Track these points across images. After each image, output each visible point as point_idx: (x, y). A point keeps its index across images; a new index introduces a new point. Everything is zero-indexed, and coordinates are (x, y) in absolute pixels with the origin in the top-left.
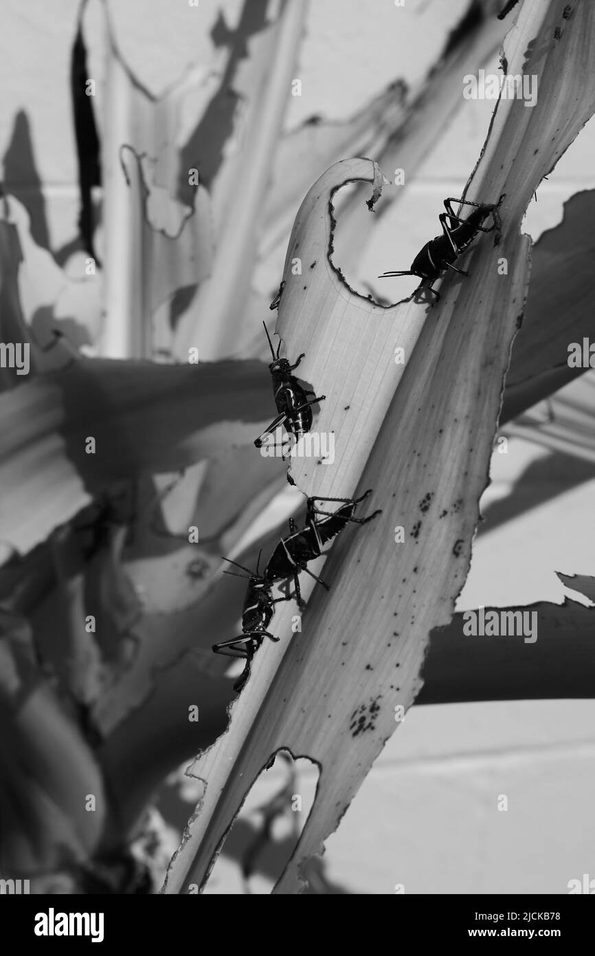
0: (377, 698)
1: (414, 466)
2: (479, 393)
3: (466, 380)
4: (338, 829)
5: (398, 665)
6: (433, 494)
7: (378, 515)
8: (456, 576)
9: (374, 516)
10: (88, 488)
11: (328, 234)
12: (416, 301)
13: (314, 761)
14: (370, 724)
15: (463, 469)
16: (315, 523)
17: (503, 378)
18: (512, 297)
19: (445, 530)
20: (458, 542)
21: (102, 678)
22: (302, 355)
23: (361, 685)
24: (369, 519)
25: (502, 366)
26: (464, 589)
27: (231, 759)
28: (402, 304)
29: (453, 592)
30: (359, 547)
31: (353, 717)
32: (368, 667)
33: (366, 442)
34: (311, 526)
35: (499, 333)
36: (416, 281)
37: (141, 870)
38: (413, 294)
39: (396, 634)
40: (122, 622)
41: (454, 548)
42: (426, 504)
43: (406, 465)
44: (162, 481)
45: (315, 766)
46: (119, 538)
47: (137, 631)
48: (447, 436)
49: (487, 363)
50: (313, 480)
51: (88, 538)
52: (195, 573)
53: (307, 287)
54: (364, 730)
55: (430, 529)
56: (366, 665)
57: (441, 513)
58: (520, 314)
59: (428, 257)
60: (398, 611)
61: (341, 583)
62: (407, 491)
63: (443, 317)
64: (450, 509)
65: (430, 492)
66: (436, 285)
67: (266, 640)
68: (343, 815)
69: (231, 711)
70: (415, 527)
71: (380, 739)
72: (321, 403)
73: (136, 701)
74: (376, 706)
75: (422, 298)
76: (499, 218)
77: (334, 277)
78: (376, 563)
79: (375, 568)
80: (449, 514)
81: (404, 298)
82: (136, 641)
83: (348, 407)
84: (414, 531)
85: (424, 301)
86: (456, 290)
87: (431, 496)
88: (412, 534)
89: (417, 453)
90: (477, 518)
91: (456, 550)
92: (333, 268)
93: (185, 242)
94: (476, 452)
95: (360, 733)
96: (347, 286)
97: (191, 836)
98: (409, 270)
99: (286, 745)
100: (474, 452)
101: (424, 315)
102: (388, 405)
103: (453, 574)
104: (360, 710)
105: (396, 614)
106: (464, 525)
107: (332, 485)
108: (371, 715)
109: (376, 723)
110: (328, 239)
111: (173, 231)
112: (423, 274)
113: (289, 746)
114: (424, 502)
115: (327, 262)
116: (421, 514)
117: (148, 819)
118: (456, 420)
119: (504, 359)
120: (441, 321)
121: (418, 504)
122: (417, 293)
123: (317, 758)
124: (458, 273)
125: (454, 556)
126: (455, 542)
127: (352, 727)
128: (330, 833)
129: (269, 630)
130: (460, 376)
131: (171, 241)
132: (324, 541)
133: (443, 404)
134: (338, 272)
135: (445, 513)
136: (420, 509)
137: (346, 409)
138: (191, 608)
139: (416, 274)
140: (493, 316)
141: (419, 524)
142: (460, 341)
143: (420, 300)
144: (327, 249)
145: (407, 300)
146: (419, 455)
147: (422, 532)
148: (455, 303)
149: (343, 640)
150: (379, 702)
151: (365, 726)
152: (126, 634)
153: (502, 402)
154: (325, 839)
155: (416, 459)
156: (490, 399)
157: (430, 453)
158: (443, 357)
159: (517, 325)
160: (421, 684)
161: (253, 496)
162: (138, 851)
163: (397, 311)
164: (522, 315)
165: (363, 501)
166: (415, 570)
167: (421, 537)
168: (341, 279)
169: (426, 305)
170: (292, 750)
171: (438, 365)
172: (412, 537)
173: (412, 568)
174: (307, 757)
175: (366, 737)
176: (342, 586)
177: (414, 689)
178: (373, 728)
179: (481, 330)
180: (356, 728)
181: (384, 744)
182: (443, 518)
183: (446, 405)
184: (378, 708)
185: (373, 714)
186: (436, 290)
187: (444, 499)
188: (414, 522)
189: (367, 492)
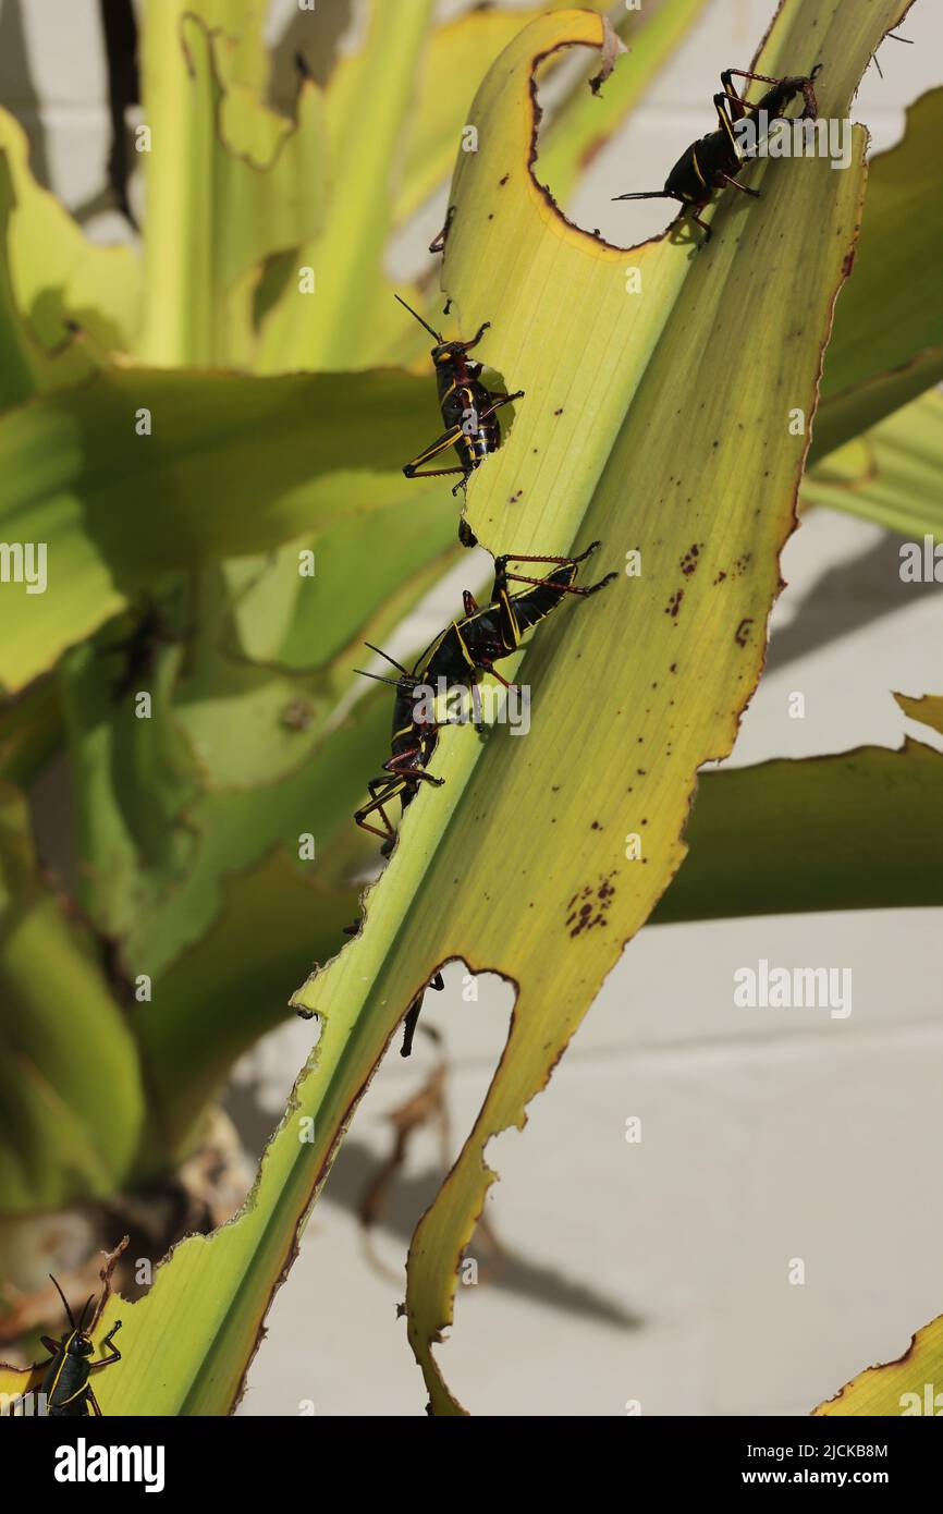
0: (611, 876)
1: (671, 502)
2: (780, 382)
3: (758, 361)
4: (548, 1087)
5: (644, 822)
6: (702, 545)
7: (611, 580)
8: (741, 677)
9: (604, 583)
10: (119, 584)
11: (529, 131)
12: (672, 241)
13: (506, 978)
14: (599, 917)
15: (753, 506)
16: (509, 598)
17: (821, 356)
18: (836, 226)
19: (722, 603)
20: (744, 622)
21: (138, 895)
22: (486, 326)
23: (584, 855)
24: (596, 588)
25: (819, 336)
26: (754, 698)
27: (366, 980)
28: (649, 245)
29: (735, 704)
30: (580, 631)
31: (570, 906)
32: (595, 826)
33: (590, 468)
34: (501, 601)
35: (814, 283)
36: (673, 206)
37: (197, 1208)
38: (668, 229)
39: (641, 772)
40: (172, 803)
41: (738, 633)
42: (692, 562)
43: (658, 499)
44: (237, 570)
45: (509, 986)
46: (168, 663)
47: (196, 817)
48: (726, 451)
49: (794, 333)
50: (502, 528)
51: (119, 665)
52: (292, 725)
53: (495, 215)
54: (590, 926)
55: (698, 603)
56: (593, 822)
57: (717, 576)
58: (848, 252)
59: (693, 166)
60: (643, 735)
61: (549, 692)
62: (660, 542)
63: (717, 263)
64: (730, 569)
65: (698, 542)
66: (706, 214)
67: (425, 786)
68: (556, 1063)
69: (366, 902)
70: (672, 600)
71: (616, 940)
72: (516, 403)
73: (193, 931)
74: (609, 888)
75: (682, 236)
76: (814, 98)
77: (539, 199)
78: (609, 658)
79: (606, 665)
80: (729, 578)
81: (653, 235)
82: (195, 833)
83: (561, 411)
84: (672, 606)
85: (687, 241)
86: (739, 221)
87: (699, 549)
88: (667, 611)
89: (676, 481)
90: (776, 583)
91: (741, 635)
92: (536, 184)
93: (283, 174)
94: (774, 477)
95: (583, 930)
96: (560, 214)
97: (300, 1104)
98: (662, 189)
99: (458, 953)
100: (770, 477)
101: (687, 264)
102: (626, 408)
103: (735, 674)
104: (582, 894)
105: (640, 740)
106: (754, 595)
107: (534, 536)
108: (601, 901)
109: (608, 915)
110: (529, 138)
111: (263, 156)
112: (685, 196)
113: (465, 956)
114: (688, 558)
115: (528, 176)
116: (682, 577)
117: (208, 1127)
118: (741, 426)
119: (821, 327)
120: (714, 270)
121: (678, 562)
122: (674, 227)
123: (511, 973)
124: (743, 193)
125: (738, 646)
126: (738, 624)
127: (569, 922)
128: (535, 1093)
129: (429, 770)
130: (748, 355)
131: (260, 173)
132: (522, 626)
133: (720, 402)
134: (545, 191)
135: (723, 576)
136: (681, 569)
137: (557, 413)
138: (284, 780)
139: (672, 196)
140: (802, 258)
141: (680, 596)
142: (747, 301)
143: (678, 239)
144: (527, 155)
145: (658, 239)
146: (679, 483)
147: (684, 607)
148: (737, 240)
149: (554, 783)
150: (614, 882)
151: (590, 921)
152: (179, 823)
153: (819, 396)
154: (527, 1102)
155: (674, 492)
156: (798, 391)
157: (698, 479)
158: (719, 327)
159: (843, 271)
160: (683, 852)
161: (387, 597)
162: (193, 1177)
163: (641, 257)
164: (853, 253)
165: (585, 560)
166: (673, 668)
167: (683, 615)
168: (550, 202)
169: (691, 247)
170: (469, 961)
171: (710, 340)
172: (669, 616)
173: (669, 665)
174: (494, 971)
175: (593, 937)
176: (552, 695)
177: (671, 861)
178: (604, 923)
179: (782, 278)
180: (575, 923)
181: (623, 949)
182: (719, 585)
183: (724, 402)
184: (612, 891)
185: (604, 901)
186: (705, 222)
187: (720, 553)
188: (671, 591)
189: (592, 546)
